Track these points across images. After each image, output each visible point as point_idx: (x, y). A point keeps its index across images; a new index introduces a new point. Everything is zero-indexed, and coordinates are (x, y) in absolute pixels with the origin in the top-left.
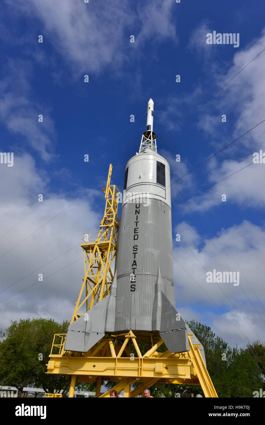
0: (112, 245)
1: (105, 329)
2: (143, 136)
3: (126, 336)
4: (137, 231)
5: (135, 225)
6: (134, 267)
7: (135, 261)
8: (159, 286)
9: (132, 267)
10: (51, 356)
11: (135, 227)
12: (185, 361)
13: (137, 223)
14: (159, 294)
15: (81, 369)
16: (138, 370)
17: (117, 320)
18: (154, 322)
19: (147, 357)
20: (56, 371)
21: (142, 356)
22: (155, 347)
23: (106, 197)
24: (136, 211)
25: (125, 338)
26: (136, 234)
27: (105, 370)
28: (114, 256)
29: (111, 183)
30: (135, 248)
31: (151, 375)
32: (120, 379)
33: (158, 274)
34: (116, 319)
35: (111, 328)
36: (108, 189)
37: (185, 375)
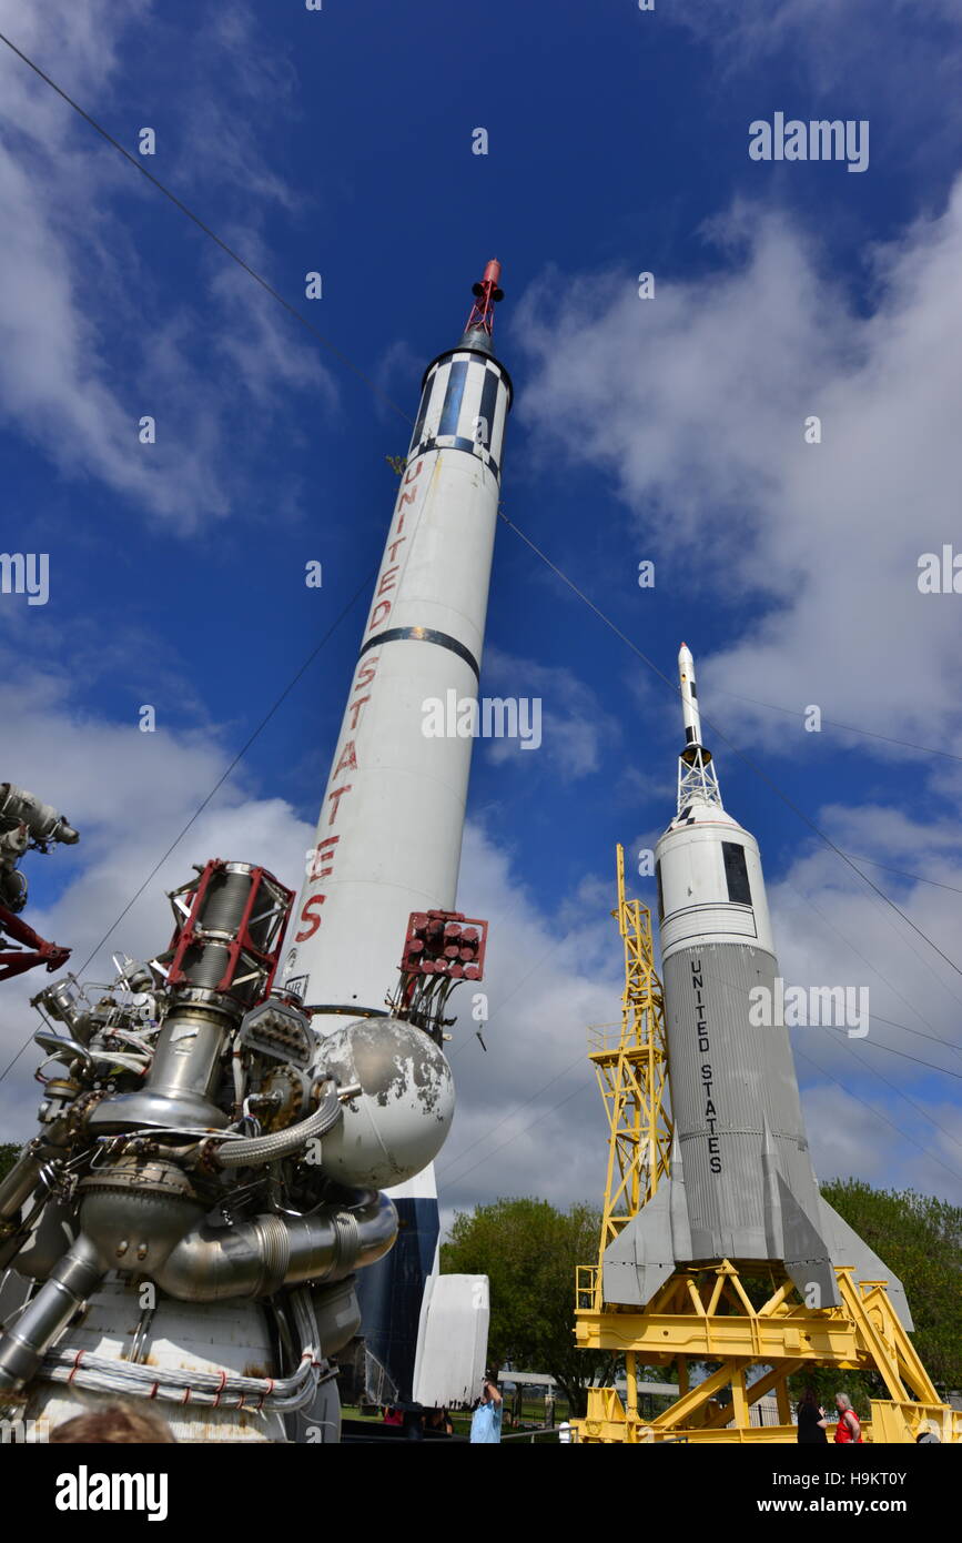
0: (655, 1052)
1: (674, 1255)
2: (681, 760)
3: (717, 1271)
4: (705, 1031)
5: (698, 1016)
6: (711, 1115)
7: (710, 1103)
8: (769, 1159)
9: (707, 1117)
10: (577, 1311)
11: (697, 1005)
12: (842, 1325)
13: (700, 1008)
14: (773, 1177)
15: (642, 1339)
16: (752, 1342)
17: (696, 1236)
18: (770, 1240)
19: (766, 1316)
20: (595, 1344)
21: (757, 1312)
22: (780, 1294)
23: (621, 932)
24: (695, 979)
25: (717, 1276)
26: (703, 1037)
27: (689, 1342)
28: (665, 1076)
29: (628, 897)
30: (706, 1071)
31: (778, 1352)
32: (720, 1360)
33: (764, 1131)
34: (693, 1232)
35: (686, 1254)
36: (623, 912)
37: (845, 1354)
